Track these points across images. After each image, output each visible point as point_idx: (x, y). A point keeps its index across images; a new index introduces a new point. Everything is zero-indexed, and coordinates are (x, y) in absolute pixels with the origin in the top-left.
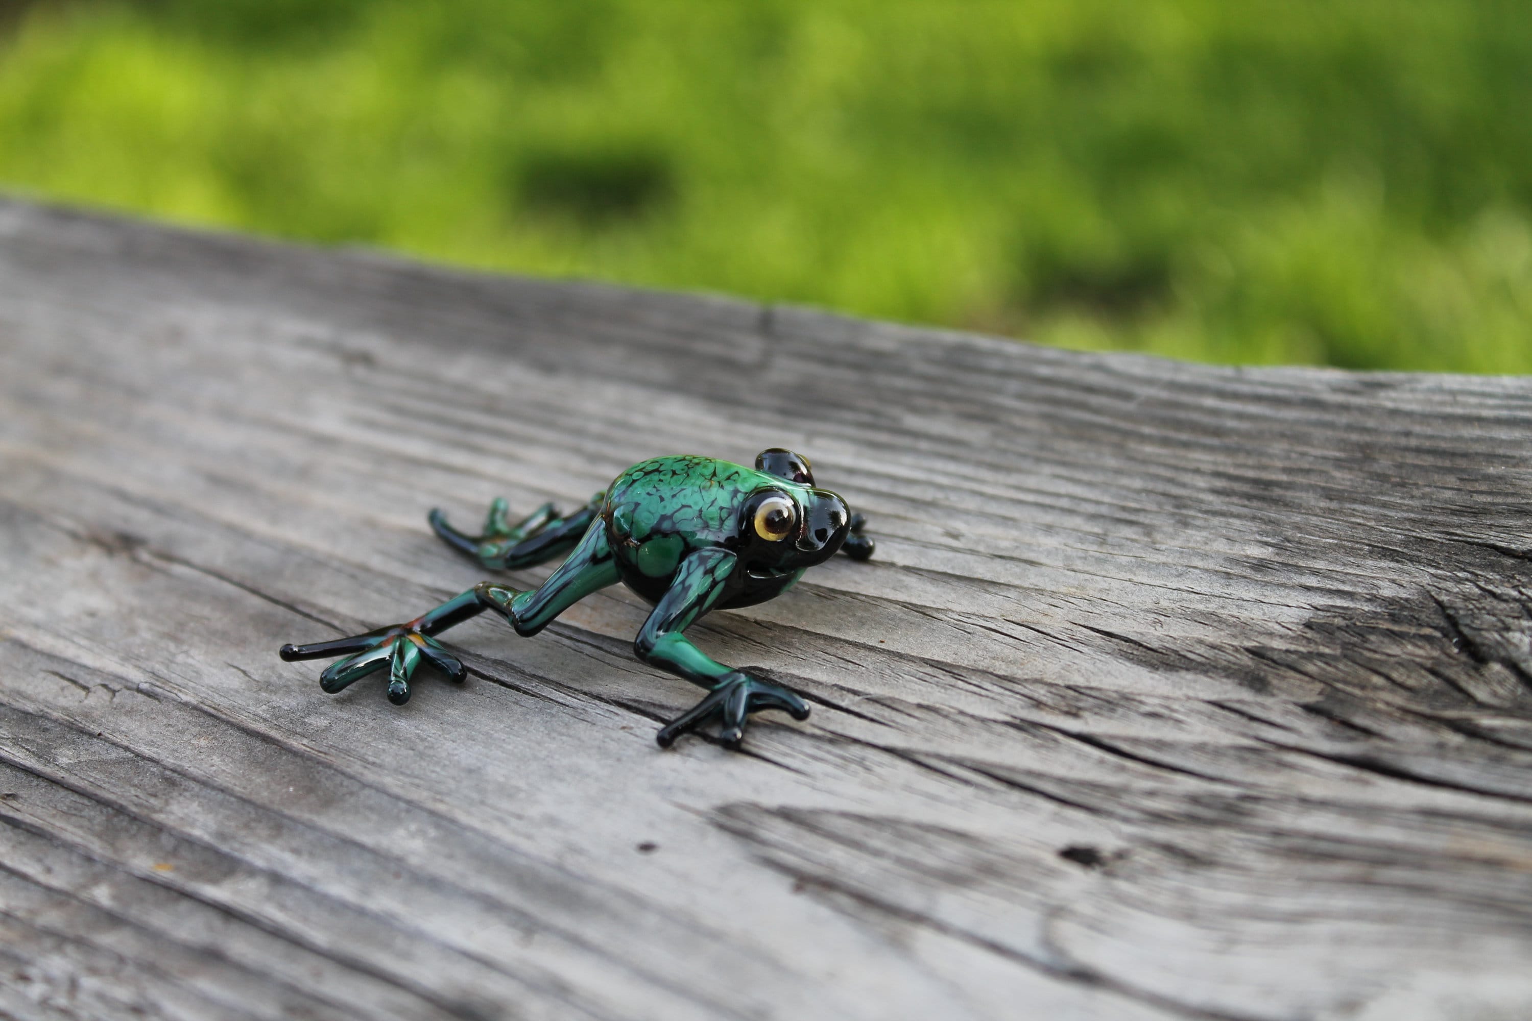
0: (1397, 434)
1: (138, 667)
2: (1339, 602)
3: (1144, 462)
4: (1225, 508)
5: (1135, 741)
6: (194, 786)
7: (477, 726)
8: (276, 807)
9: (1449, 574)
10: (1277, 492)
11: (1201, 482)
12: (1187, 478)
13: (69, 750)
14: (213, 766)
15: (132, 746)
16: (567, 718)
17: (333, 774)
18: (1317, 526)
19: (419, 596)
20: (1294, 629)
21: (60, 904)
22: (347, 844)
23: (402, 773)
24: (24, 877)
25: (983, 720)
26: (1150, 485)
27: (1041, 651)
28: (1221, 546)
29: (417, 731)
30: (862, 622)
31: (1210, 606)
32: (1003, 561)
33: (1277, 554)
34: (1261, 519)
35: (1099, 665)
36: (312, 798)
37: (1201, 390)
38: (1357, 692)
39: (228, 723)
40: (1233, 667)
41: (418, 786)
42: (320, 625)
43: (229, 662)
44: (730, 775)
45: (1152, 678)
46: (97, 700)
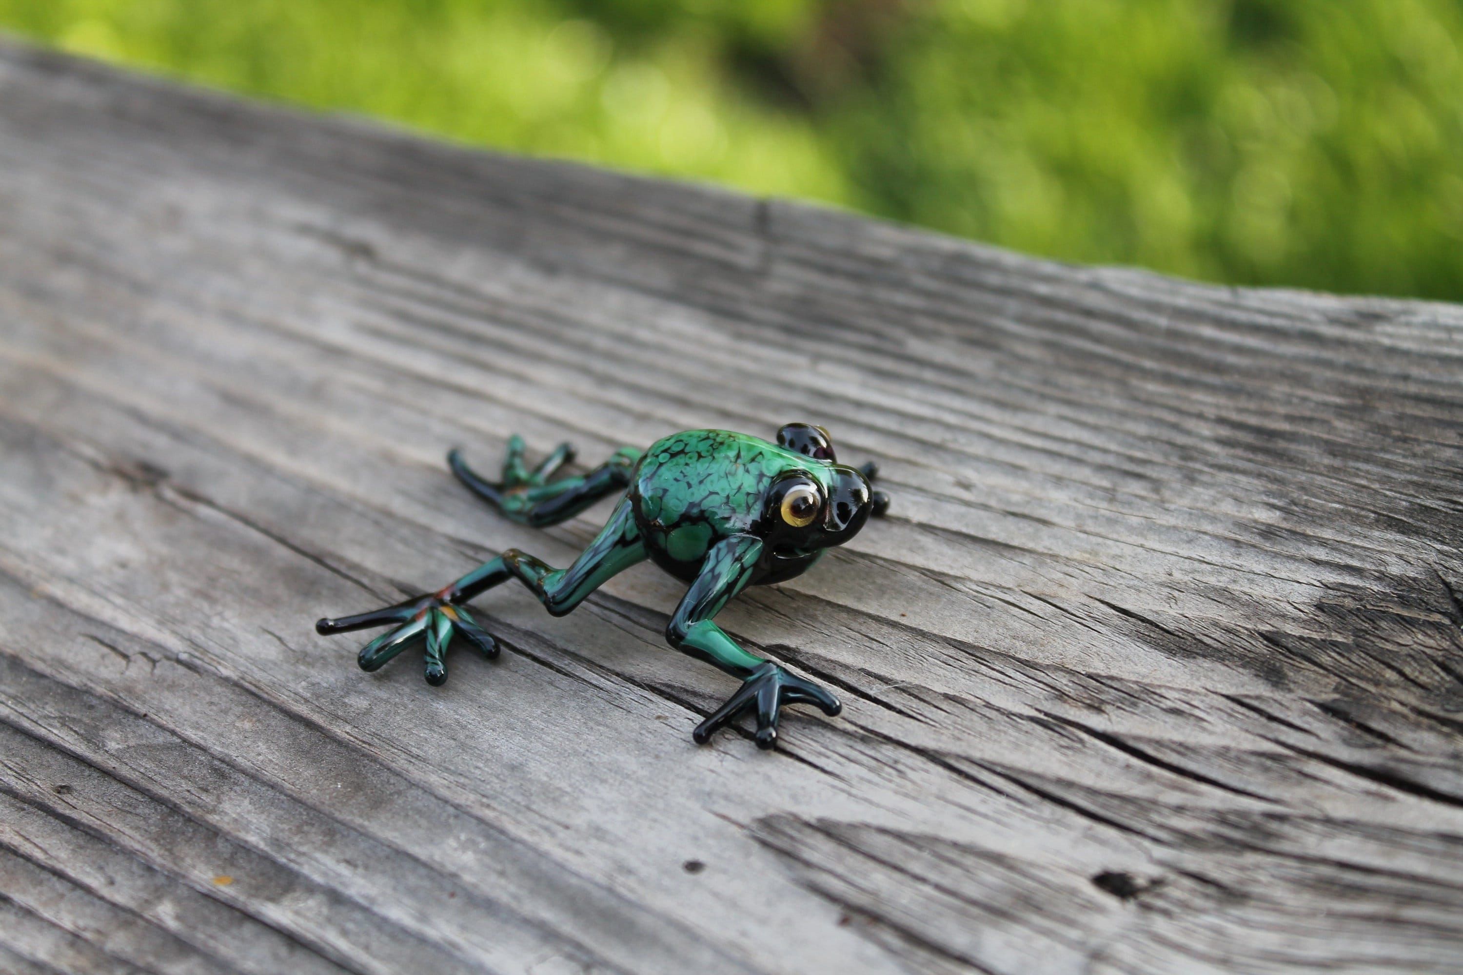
0: (1396, 377)
1: (174, 632)
2: (1349, 580)
3: (1148, 403)
4: (1230, 462)
5: (1159, 743)
6: (243, 779)
7: (515, 712)
8: (326, 809)
9: (1455, 551)
10: (1281, 444)
11: (1205, 430)
12: (1191, 424)
13: (116, 731)
14: (259, 754)
15: (178, 729)
16: (602, 704)
17: (379, 769)
18: (1322, 487)
19: (444, 548)
20: (1306, 611)
21: (126, 924)
22: (400, 855)
23: (447, 769)
24: (88, 890)
25: (1009, 714)
26: (1155, 431)
27: (1060, 630)
28: (1228, 507)
29: (456, 717)
30: (882, 591)
31: (1222, 579)
32: (1016, 520)
33: (1285, 519)
34: (1266, 476)
35: (1118, 648)
36: (361, 798)
37: (1197, 316)
38: (1372, 689)
39: (270, 703)
40: (1249, 654)
41: (463, 786)
42: (349, 584)
43: (265, 626)
44: (768, 778)
45: (1170, 665)
46: (138, 670)
